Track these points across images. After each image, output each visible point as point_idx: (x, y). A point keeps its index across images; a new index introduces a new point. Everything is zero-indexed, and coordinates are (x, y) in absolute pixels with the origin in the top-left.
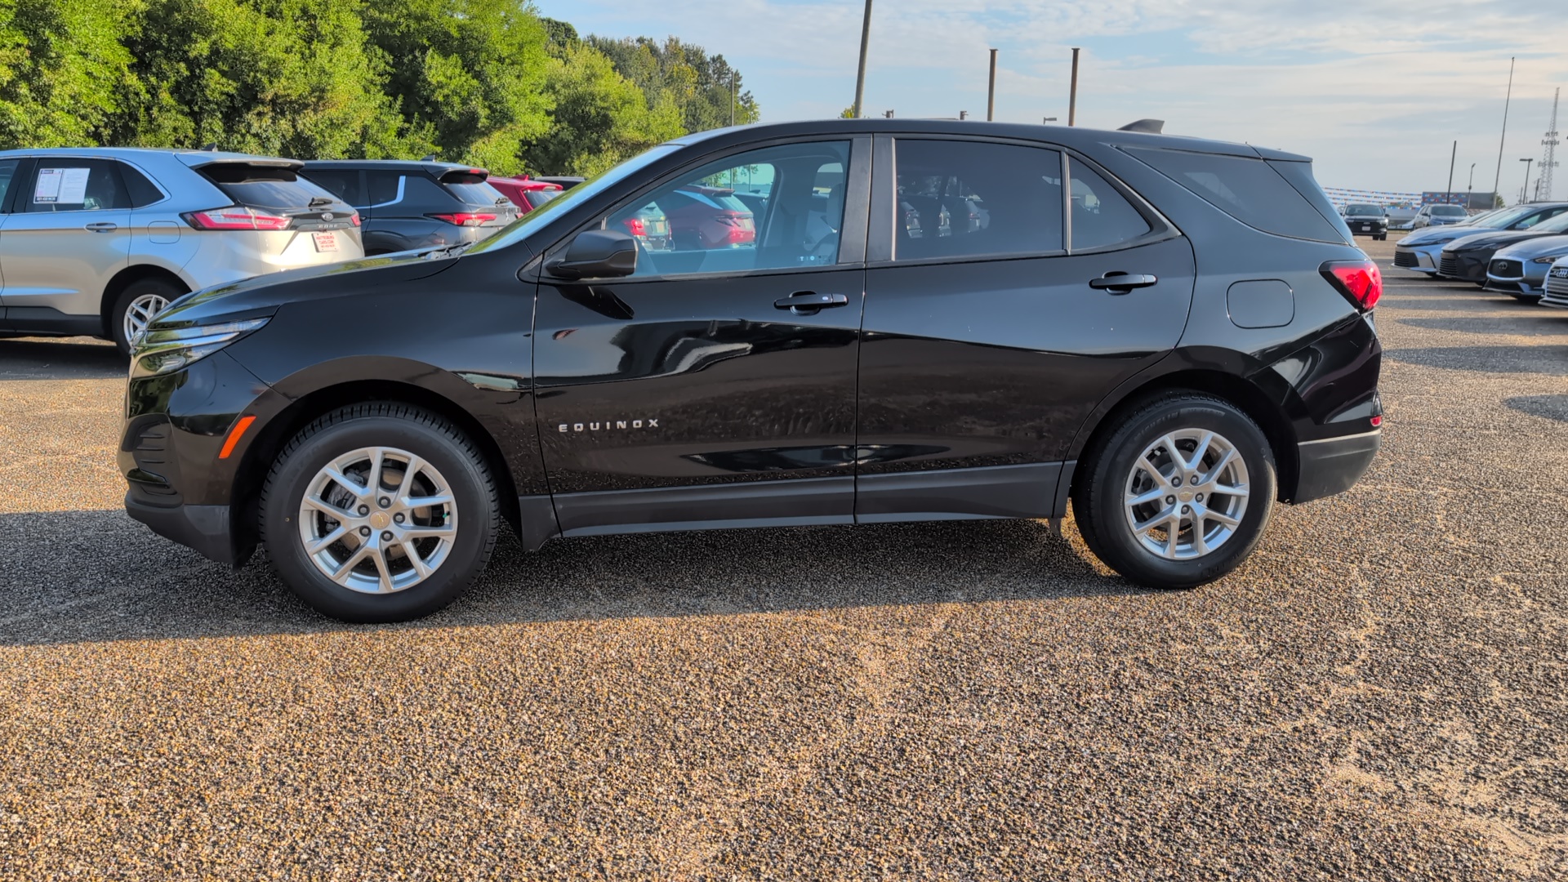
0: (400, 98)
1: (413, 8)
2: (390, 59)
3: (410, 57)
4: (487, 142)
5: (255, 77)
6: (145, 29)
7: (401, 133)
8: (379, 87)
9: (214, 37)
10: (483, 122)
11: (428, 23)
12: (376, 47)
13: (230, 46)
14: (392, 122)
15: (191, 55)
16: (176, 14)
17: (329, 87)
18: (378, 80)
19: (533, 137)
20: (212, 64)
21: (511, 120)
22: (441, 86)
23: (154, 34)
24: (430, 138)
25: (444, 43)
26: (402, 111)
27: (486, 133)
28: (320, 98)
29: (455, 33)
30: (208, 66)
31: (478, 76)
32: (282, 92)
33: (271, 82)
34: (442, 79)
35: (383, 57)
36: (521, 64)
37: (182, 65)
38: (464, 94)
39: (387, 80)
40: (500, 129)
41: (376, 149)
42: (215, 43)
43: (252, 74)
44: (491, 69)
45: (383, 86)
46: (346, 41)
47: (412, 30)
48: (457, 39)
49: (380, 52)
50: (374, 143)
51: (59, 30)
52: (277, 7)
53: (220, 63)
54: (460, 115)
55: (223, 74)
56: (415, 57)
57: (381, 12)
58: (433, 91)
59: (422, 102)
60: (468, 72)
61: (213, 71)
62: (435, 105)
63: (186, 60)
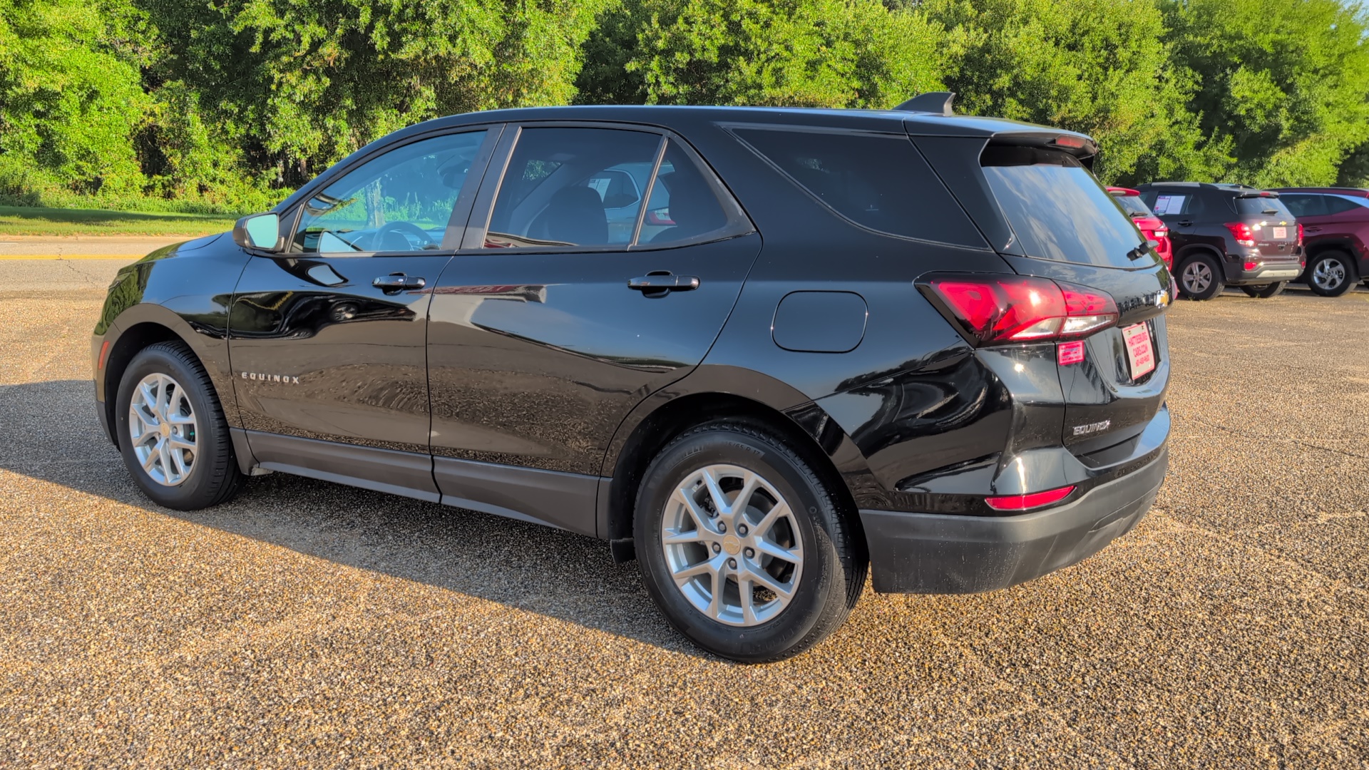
0: (1201, 113)
1: (1228, 29)
2: (1199, 78)
3: (1221, 75)
4: (1291, 152)
5: (1047, 103)
6: (962, 70)
7: (1199, 146)
8: (1182, 105)
9: (1015, 71)
10: (1286, 132)
11: (1242, 42)
12: (1187, 68)
13: (1028, 78)
14: (1189, 136)
15: (995, 88)
16: (987, 55)
17: (1113, 108)
18: (1183, 98)
19: (1353, 146)
20: (1012, 94)
21: (1315, 130)
22: (1245, 100)
23: (968, 73)
24: (1226, 151)
25: (1254, 60)
26: (1201, 127)
27: (1286, 144)
28: (1105, 118)
29: (1269, 49)
30: (1010, 96)
31: (1289, 89)
32: (1067, 115)
33: (1059, 107)
34: (1247, 94)
35: (1193, 76)
36: (1338, 74)
37: (988, 96)
38: (1269, 106)
39: (1191, 97)
40: (1303, 139)
41: (1169, 162)
42: (1016, 76)
43: (1045, 100)
44: (1301, 81)
45: (1185, 103)
46: (1143, 65)
47: (1224, 50)
48: (1272, 55)
49: (1189, 72)
50: (1169, 156)
51: (886, 76)
52: (1080, 40)
53: (1019, 93)
54: (1262, 127)
55: (1021, 102)
56: (1227, 75)
57: (1196, 36)
58: (1237, 106)
59: (1224, 117)
60: (1276, 86)
61: (1012, 100)
62: (1238, 119)
63: (990, 91)
